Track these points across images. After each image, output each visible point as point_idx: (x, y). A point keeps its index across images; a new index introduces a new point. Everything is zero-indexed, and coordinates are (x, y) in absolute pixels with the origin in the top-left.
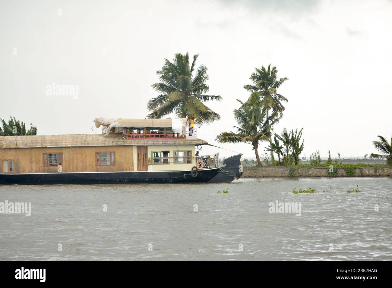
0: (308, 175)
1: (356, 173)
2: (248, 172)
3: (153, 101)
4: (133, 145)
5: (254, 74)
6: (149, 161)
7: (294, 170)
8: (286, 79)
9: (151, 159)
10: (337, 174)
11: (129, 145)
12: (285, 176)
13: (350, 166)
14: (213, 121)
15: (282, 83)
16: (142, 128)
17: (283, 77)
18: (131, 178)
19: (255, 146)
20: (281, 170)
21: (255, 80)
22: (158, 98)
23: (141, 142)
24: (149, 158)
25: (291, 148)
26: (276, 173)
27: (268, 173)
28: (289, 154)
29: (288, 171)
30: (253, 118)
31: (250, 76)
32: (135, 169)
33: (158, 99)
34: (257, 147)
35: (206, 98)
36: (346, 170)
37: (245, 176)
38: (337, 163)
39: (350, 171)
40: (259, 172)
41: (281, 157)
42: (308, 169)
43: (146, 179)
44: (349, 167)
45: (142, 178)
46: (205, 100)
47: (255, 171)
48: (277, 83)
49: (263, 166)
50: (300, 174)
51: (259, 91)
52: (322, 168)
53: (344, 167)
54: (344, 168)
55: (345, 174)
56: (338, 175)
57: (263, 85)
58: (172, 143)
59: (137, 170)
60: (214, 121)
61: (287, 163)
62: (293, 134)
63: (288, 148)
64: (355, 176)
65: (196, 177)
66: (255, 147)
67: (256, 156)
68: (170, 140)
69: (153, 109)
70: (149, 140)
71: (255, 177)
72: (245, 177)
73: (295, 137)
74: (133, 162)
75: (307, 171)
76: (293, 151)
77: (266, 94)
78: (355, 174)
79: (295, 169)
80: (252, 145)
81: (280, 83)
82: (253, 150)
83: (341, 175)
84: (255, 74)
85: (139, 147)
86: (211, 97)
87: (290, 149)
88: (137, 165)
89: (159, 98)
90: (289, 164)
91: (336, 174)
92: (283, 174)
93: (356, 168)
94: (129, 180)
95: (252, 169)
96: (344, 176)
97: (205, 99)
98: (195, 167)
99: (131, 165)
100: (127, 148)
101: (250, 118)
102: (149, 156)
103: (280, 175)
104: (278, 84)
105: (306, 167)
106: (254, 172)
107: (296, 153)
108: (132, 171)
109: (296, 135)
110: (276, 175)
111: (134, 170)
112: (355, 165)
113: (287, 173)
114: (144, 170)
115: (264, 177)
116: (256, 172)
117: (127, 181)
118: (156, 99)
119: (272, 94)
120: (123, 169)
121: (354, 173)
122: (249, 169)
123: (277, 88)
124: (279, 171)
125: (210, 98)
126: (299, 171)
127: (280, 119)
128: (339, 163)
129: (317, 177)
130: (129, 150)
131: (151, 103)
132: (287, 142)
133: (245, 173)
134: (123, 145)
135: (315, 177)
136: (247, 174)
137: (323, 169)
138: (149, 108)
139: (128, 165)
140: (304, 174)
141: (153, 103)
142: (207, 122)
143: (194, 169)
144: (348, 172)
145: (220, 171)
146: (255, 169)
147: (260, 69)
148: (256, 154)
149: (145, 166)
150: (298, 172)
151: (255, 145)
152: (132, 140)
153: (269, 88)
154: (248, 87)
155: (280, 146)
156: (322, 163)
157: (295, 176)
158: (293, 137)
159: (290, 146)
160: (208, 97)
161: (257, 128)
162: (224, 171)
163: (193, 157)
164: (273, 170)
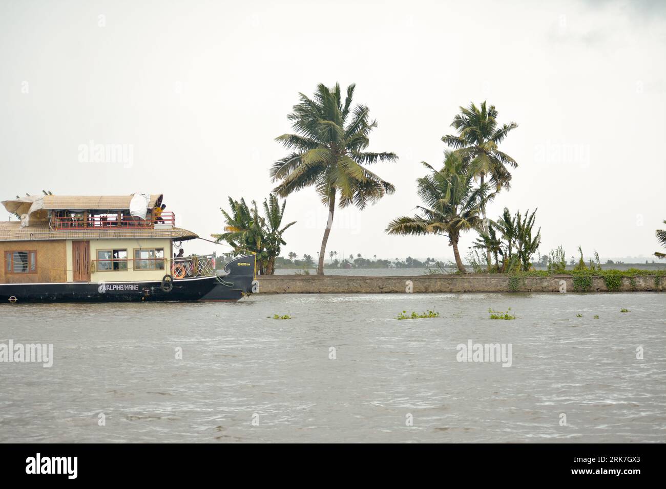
0: (541, 288)
1: (623, 286)
2: (439, 283)
3: (281, 164)
4: (65, 240)
5: (458, 117)
6: (92, 266)
7: (516, 280)
8: (513, 126)
9: (95, 262)
10: (591, 287)
11: (58, 239)
12: (500, 291)
13: (614, 273)
14: (381, 197)
15: (508, 133)
16: (80, 211)
17: (508, 123)
18: (63, 293)
19: (454, 239)
20: (495, 281)
21: (461, 128)
22: (289, 159)
23: (80, 234)
24: (93, 261)
25: (517, 242)
26: (486, 286)
27: (472, 285)
28: (512, 252)
29: (507, 281)
30: (448, 192)
31: (452, 121)
32: (70, 279)
33: (289, 161)
34: (457, 242)
35: (372, 157)
36: (605, 280)
37: (433, 290)
38: (594, 268)
39: (613, 282)
40: (458, 284)
41: (500, 257)
42: (541, 279)
43: (87, 295)
44: (612, 275)
45: (81, 293)
46: (369, 162)
47: (450, 282)
48: (498, 132)
49: (466, 274)
50: (527, 287)
51: (468, 146)
52: (565, 276)
53: (602, 275)
54: (603, 277)
55: (604, 288)
56: (592, 289)
57: (473, 136)
58: (129, 236)
59: (72, 281)
60: (383, 198)
61: (508, 269)
62: (519, 219)
63: (512, 242)
64: (621, 291)
65: (169, 292)
66: (453, 241)
67: (455, 257)
68: (127, 231)
69: (281, 178)
70: (93, 231)
71: (451, 292)
72: (432, 292)
73: (524, 223)
74: (65, 267)
75: (539, 282)
76: (521, 247)
77: (481, 151)
78: (621, 287)
79: (519, 279)
80: (449, 238)
81: (504, 132)
82: (449, 245)
83: (598, 289)
84: (460, 118)
85: (76, 243)
86: (381, 157)
87: (515, 244)
88: (72, 272)
89: (291, 160)
90: (511, 270)
91: (588, 287)
92: (499, 288)
93: (623, 277)
94: (60, 297)
95: (446, 279)
96: (602, 291)
97: (371, 160)
98: (169, 276)
99: (63, 273)
100: (56, 244)
101: (445, 192)
102: (93, 256)
103: (493, 289)
104: (499, 135)
105: (538, 275)
106: (449, 284)
107: (526, 252)
108: (64, 282)
109: (525, 221)
110: (486, 289)
111: (68, 281)
112: (624, 272)
113: (505, 285)
114: (85, 280)
115: (465, 292)
116: (451, 284)
117: (57, 298)
118: (285, 160)
119: (489, 152)
120: (50, 280)
121: (620, 285)
122: (441, 279)
123: (498, 141)
124: (491, 282)
125: (379, 157)
126: (526, 282)
127: (497, 194)
128: (596, 269)
129: (555, 291)
130: (59, 247)
131: (277, 168)
132: (509, 233)
133: (433, 285)
134: (47, 239)
135: (552, 292)
136: (437, 287)
137: (568, 278)
138: (273, 176)
139: (58, 272)
140: (534, 287)
141: (280, 168)
142: (372, 199)
143: (166, 279)
144: (610, 284)
145: (217, 281)
146: (451, 279)
147: (469, 109)
148: (455, 252)
149: (86, 273)
150: (524, 284)
151: (453, 237)
152: (66, 231)
153: (484, 142)
154: (449, 140)
155: (497, 239)
156: (566, 269)
157: (518, 291)
158: (519, 223)
159: (514, 239)
160: (376, 155)
161: (456, 209)
162: (224, 282)
163: (166, 259)
164: (482, 280)
